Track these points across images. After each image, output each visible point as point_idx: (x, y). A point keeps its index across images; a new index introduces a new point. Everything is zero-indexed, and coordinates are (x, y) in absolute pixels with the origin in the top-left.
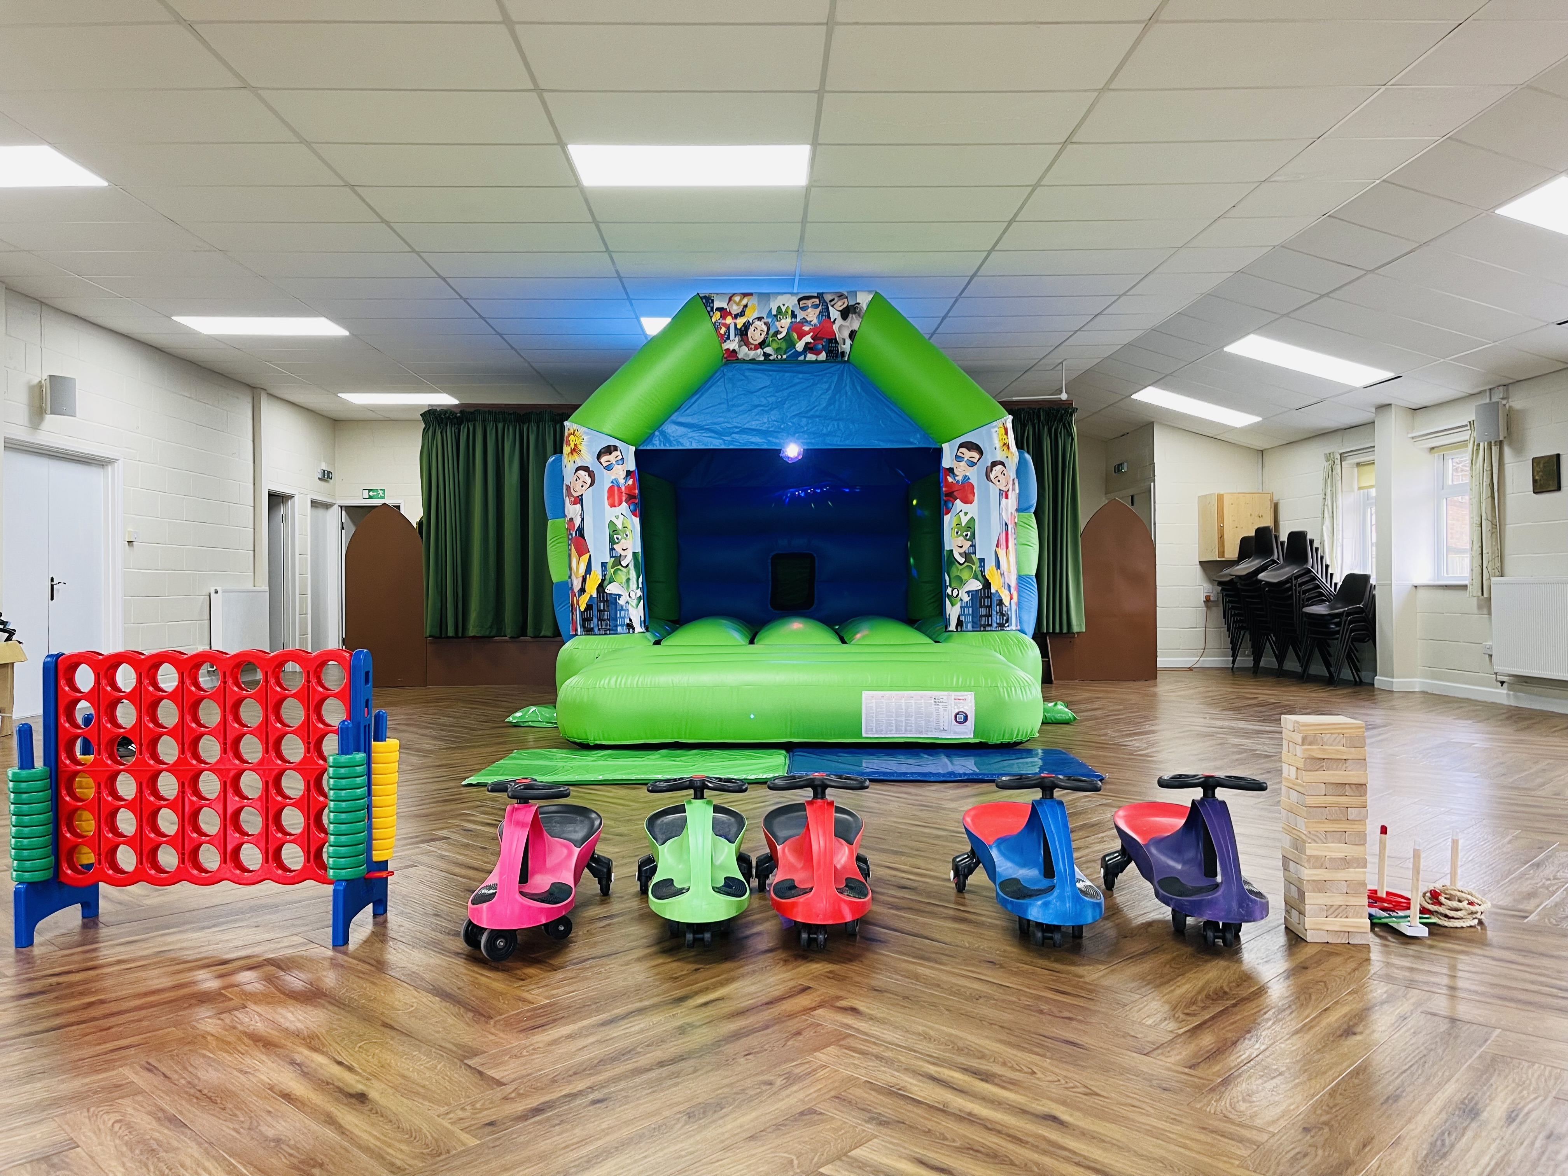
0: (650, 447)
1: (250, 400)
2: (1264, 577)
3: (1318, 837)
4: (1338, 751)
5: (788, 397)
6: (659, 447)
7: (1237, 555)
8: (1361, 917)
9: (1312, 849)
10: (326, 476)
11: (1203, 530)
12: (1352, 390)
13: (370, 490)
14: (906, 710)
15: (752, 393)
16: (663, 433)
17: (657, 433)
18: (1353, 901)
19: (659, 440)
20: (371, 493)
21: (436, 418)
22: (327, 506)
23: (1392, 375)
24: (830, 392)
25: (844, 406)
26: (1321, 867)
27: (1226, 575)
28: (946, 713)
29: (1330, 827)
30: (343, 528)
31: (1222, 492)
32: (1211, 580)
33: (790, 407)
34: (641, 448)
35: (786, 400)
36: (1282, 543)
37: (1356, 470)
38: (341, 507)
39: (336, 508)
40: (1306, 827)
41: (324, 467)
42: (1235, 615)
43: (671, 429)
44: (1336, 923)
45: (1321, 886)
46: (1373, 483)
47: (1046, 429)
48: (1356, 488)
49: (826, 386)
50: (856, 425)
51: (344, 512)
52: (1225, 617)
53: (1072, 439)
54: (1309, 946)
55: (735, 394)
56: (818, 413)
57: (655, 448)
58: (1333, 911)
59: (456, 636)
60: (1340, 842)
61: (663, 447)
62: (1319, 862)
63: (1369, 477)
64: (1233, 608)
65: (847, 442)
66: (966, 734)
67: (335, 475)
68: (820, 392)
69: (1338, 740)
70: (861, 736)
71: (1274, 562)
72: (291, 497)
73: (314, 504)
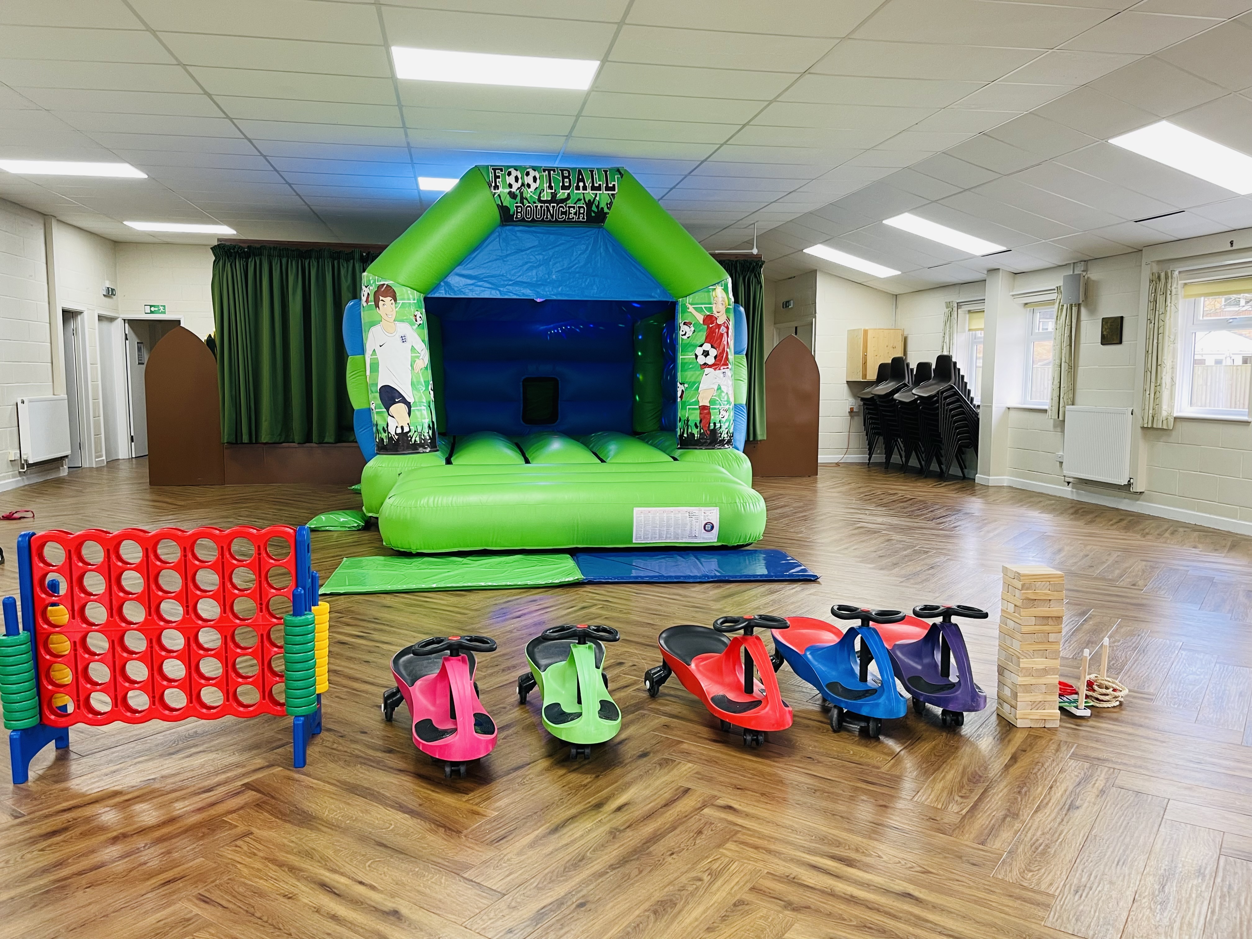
0: (437, 295)
1: (42, 226)
2: (898, 397)
4: (1045, 594)
5: (553, 256)
6: (444, 296)
7: (875, 377)
8: (1055, 708)
10: (110, 293)
11: (850, 358)
12: (973, 257)
13: (151, 307)
14: (667, 522)
15: (522, 251)
16: (448, 284)
17: (442, 284)
18: (1049, 698)
19: (445, 289)
20: (153, 309)
21: (226, 252)
22: (111, 319)
23: (1004, 249)
24: (588, 252)
25: (599, 265)
27: (869, 393)
28: (697, 524)
30: (127, 339)
31: (867, 328)
32: (855, 395)
33: (555, 264)
34: (429, 296)
35: (551, 258)
36: (912, 370)
37: (968, 316)
38: (124, 320)
39: (120, 321)
41: (108, 284)
42: (872, 423)
43: (454, 280)
46: (983, 327)
47: (741, 279)
48: (967, 329)
49: (583, 247)
50: (609, 281)
51: (127, 325)
52: (864, 425)
53: (761, 287)
55: (509, 252)
56: (577, 270)
57: (441, 296)
59: (250, 442)
61: (448, 296)
63: (978, 322)
64: (871, 418)
65: (602, 295)
66: (712, 539)
67: (118, 292)
68: (579, 252)
70: (631, 541)
71: (905, 385)
72: (81, 313)
73: (101, 318)
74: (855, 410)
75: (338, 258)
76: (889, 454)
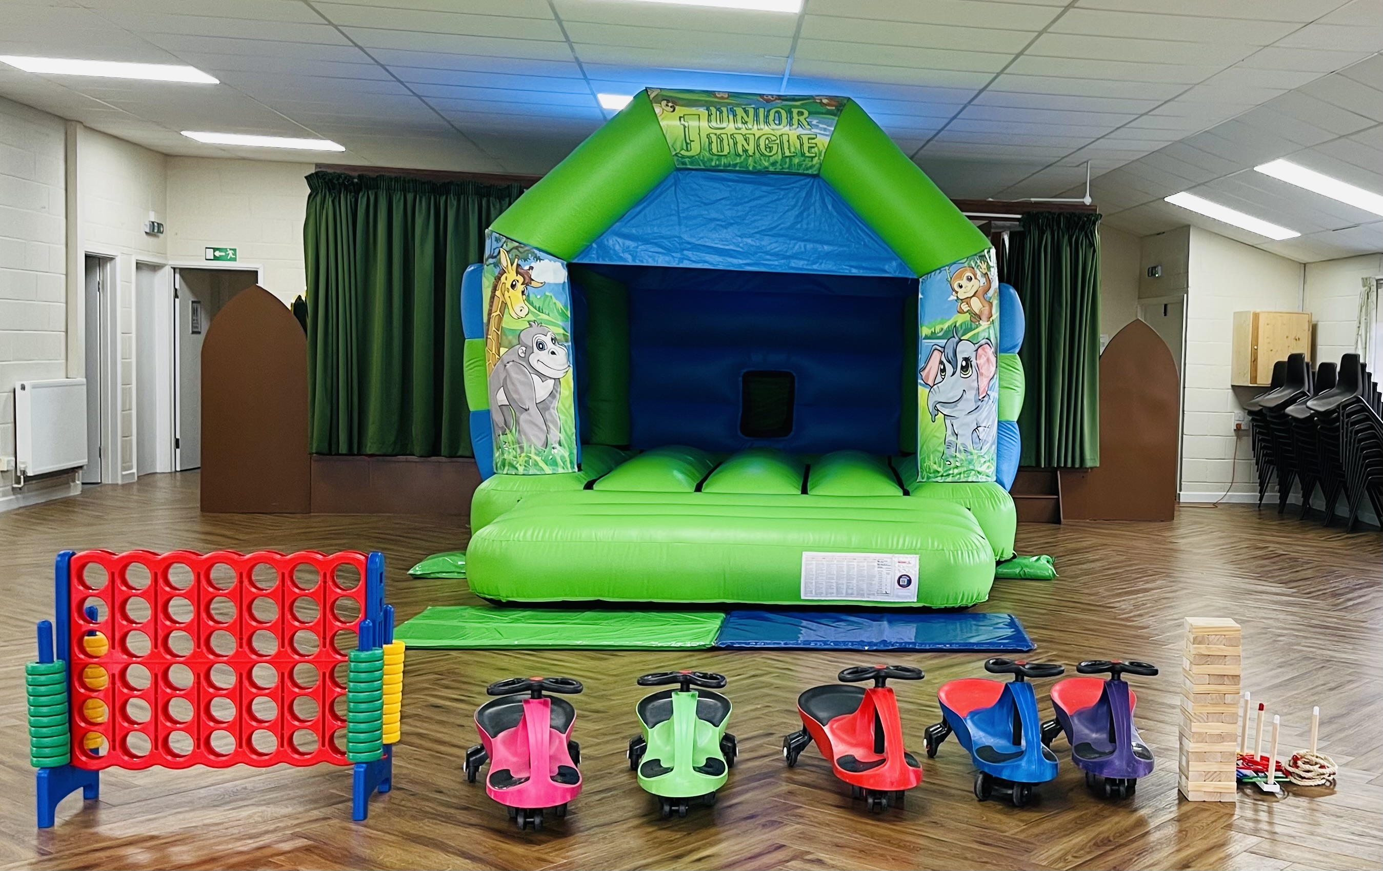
0: (586, 261)
1: (62, 137)
2: (1292, 411)
3: (1202, 718)
4: (1219, 649)
6: (596, 262)
7: (1270, 382)
8: (1231, 781)
9: (1196, 727)
10: (155, 230)
11: (1237, 353)
13: (215, 249)
14: (848, 573)
16: (602, 247)
17: (594, 247)
18: (1225, 768)
19: (598, 253)
20: (217, 254)
21: (326, 183)
22: (155, 268)
25: (812, 225)
26: (1202, 742)
27: (1257, 404)
28: (889, 576)
29: (1211, 709)
30: (176, 296)
31: (1257, 311)
32: (1242, 407)
34: (574, 261)
35: (747, 215)
36: (1314, 373)
38: (174, 269)
39: (168, 271)
40: (1193, 709)
41: (153, 217)
42: (1264, 447)
43: (611, 241)
44: (1211, 786)
45: (1202, 756)
47: (1066, 239)
49: (790, 202)
51: (177, 276)
53: (1095, 249)
54: (1190, 803)
55: (686, 205)
57: (592, 262)
58: (1209, 776)
59: (350, 453)
60: (1218, 722)
61: (601, 262)
62: (1201, 738)
64: (1262, 440)
66: (908, 598)
67: (167, 228)
68: (786, 208)
69: (1220, 639)
70: (798, 597)
71: (1304, 394)
72: (111, 259)
73: (140, 266)
74: (1243, 427)
75: (488, 195)
76: (1284, 495)
